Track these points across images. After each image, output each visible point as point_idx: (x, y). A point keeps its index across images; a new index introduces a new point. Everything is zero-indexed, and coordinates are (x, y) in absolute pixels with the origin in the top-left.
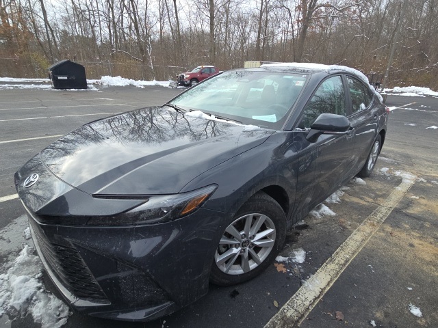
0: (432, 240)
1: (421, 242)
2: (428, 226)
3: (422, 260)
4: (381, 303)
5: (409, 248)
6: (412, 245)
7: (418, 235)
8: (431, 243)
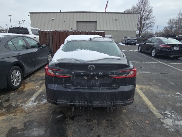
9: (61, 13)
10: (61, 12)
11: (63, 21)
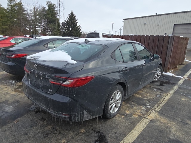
9: (158, 16)
10: (156, 15)
11: (157, 25)
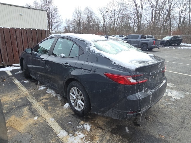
0: (7, 102)
1: (9, 99)
2: (13, 106)
3: (5, 96)
4: (5, 86)
5: (11, 96)
6: (11, 97)
7: (12, 101)
8: (7, 101)
